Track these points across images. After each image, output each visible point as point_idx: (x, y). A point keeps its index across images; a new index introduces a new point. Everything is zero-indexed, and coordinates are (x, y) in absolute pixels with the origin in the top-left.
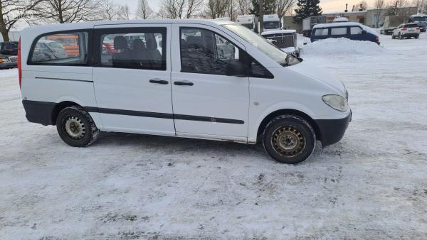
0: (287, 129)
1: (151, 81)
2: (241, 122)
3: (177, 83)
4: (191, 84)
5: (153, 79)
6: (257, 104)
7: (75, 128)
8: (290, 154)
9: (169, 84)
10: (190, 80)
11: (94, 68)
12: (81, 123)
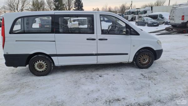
0: (144, 55)
1: (88, 39)
2: (127, 54)
3: (100, 40)
4: (106, 40)
5: (88, 38)
6: (134, 46)
7: (41, 66)
8: (145, 65)
9: (96, 40)
10: (106, 38)
11: (56, 34)
12: (45, 63)
